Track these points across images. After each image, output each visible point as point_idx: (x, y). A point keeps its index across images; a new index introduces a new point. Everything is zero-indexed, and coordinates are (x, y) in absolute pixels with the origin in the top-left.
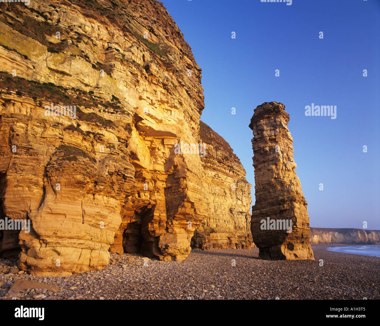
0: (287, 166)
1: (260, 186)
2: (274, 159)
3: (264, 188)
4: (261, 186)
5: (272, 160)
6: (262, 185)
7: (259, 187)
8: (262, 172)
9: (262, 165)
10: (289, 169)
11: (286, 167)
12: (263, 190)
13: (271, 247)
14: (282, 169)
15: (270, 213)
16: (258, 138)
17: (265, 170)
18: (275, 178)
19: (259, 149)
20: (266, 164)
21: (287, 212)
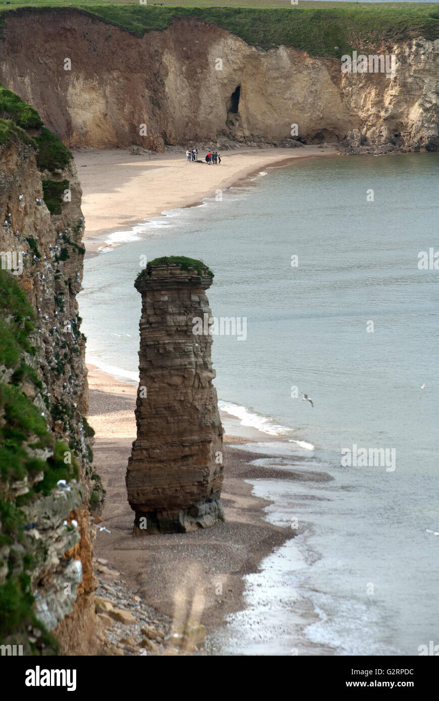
0: (202, 381)
1: (151, 409)
2: (181, 369)
3: (157, 414)
4: (154, 410)
5: (178, 370)
6: (155, 408)
7: (149, 410)
8: (157, 385)
9: (159, 372)
10: (204, 385)
11: (200, 382)
12: (157, 416)
13: (161, 512)
14: (193, 386)
15: (165, 458)
16: (155, 323)
17: (163, 382)
18: (180, 401)
19: (156, 343)
20: (166, 372)
21: (195, 458)
